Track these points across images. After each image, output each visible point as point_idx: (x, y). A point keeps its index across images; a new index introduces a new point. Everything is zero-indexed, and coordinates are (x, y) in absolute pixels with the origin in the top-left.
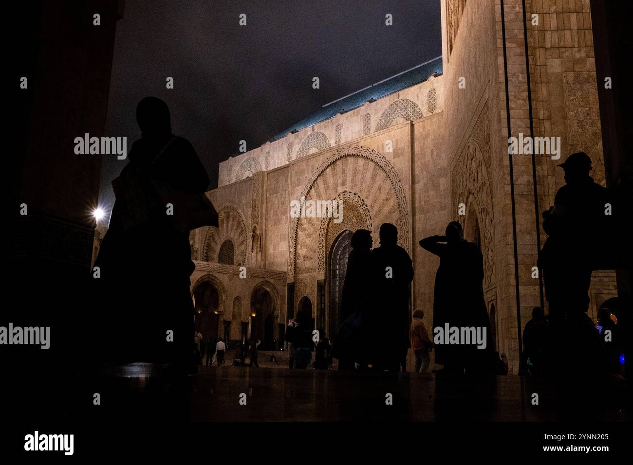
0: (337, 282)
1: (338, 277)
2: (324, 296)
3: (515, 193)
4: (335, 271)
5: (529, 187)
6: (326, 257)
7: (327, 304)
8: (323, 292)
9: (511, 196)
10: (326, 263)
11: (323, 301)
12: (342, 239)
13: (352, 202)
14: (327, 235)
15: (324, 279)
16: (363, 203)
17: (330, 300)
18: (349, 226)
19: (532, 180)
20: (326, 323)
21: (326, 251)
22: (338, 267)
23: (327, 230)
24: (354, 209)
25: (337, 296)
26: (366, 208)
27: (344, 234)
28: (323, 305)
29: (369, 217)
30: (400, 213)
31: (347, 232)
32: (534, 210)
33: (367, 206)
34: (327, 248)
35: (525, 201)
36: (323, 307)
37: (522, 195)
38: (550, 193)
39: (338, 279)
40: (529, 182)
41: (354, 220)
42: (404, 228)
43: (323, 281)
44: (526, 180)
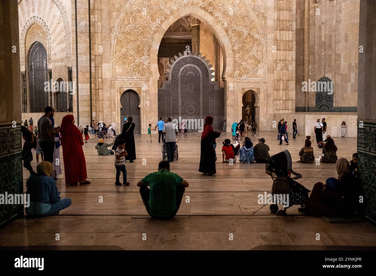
0: (33, 73)
1: (33, 69)
2: (26, 81)
3: (78, 31)
4: (31, 66)
5: (86, 28)
6: (25, 58)
7: (28, 86)
8: (25, 79)
9: (75, 32)
10: (26, 61)
11: (25, 84)
12: (35, 46)
13: (39, 23)
14: (25, 43)
15: (25, 71)
16: (45, 24)
17: (29, 84)
18: (38, 38)
19: (88, 24)
20: (27, 97)
21: (25, 54)
22: (33, 63)
23: (25, 40)
24: (40, 28)
25: (33, 81)
26: (47, 28)
27: (36, 43)
28: (25, 87)
29: (49, 34)
30: (66, 32)
31: (37, 42)
32: (88, 41)
33: (47, 27)
34: (25, 51)
35: (83, 36)
36: (25, 88)
37: (82, 33)
38: (99, 32)
39: (33, 71)
40: (86, 24)
41: (41, 35)
42: (68, 41)
43: (24, 73)
44: (84, 24)
